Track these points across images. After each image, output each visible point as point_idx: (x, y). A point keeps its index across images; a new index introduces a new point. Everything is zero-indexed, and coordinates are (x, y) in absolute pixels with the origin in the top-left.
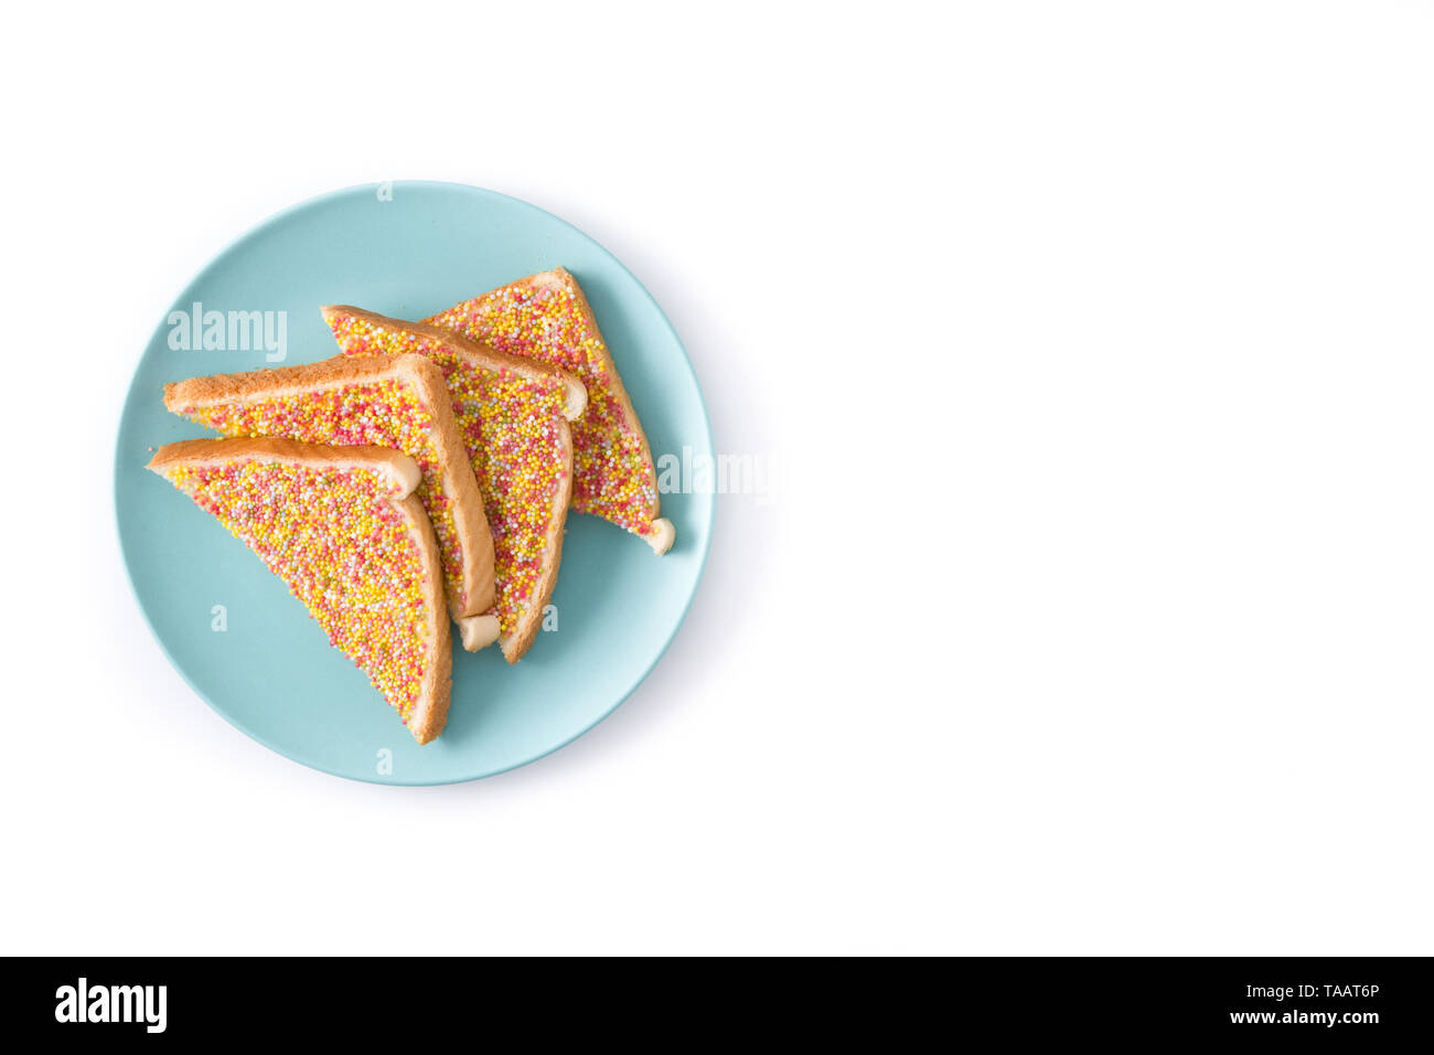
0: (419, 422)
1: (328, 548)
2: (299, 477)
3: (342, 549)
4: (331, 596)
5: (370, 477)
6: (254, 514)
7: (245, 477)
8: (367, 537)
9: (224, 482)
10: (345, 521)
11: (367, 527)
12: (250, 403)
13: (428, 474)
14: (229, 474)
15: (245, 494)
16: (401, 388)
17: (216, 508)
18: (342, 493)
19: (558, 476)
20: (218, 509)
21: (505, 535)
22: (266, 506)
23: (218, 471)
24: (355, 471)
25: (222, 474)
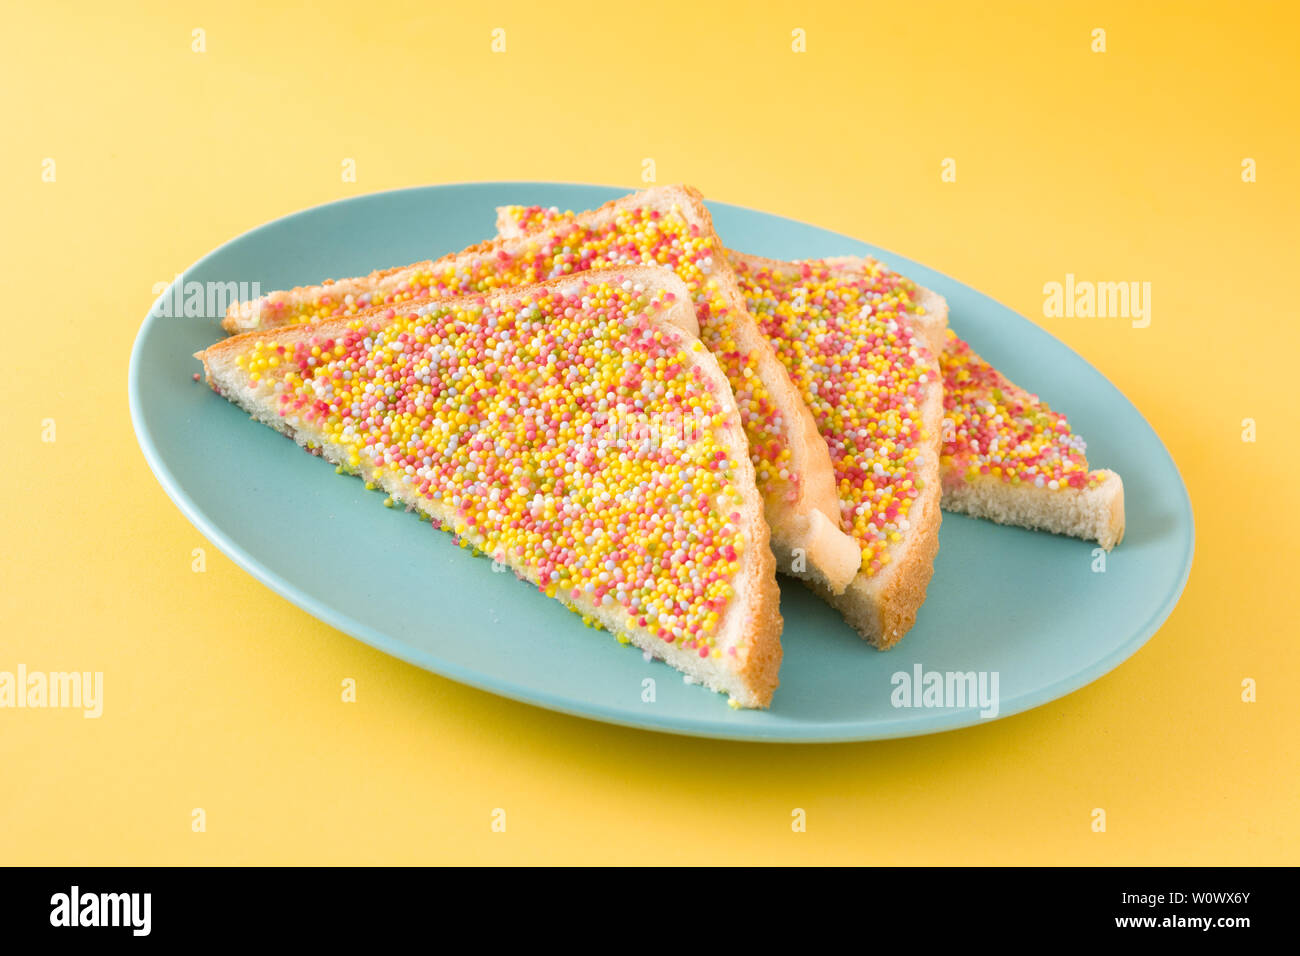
0: (689, 253)
1: (535, 429)
2: (484, 323)
3: (563, 425)
4: (543, 504)
5: (617, 291)
6: (395, 402)
7: (383, 344)
8: (612, 389)
9: (340, 363)
10: (570, 373)
11: (613, 371)
12: (384, 288)
13: (711, 322)
14: (353, 343)
15: (379, 374)
16: (656, 215)
17: (324, 409)
18: (565, 329)
19: (923, 379)
20: (326, 407)
21: (845, 452)
22: (420, 383)
23: (331, 344)
24: (589, 289)
25: (339, 350)
